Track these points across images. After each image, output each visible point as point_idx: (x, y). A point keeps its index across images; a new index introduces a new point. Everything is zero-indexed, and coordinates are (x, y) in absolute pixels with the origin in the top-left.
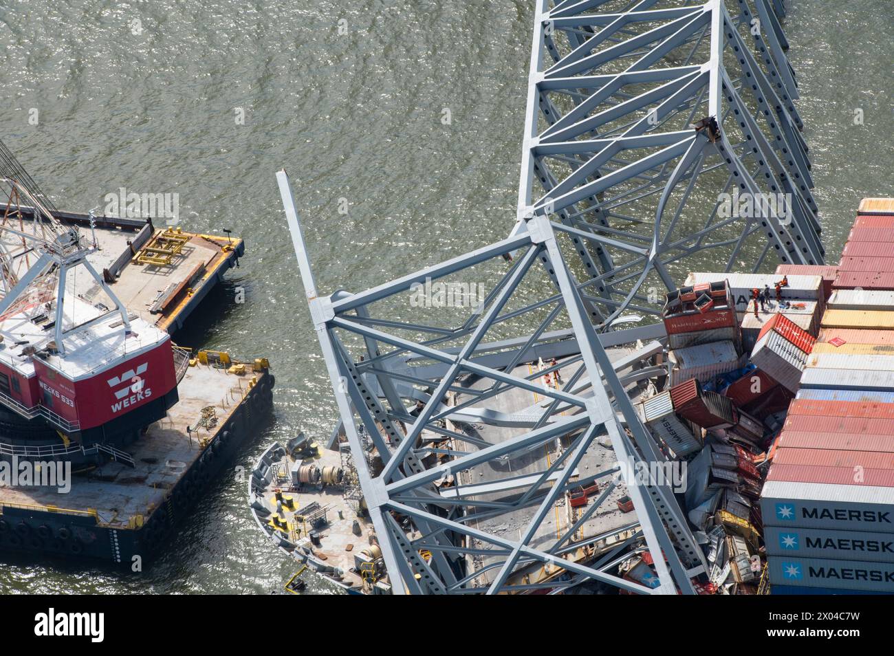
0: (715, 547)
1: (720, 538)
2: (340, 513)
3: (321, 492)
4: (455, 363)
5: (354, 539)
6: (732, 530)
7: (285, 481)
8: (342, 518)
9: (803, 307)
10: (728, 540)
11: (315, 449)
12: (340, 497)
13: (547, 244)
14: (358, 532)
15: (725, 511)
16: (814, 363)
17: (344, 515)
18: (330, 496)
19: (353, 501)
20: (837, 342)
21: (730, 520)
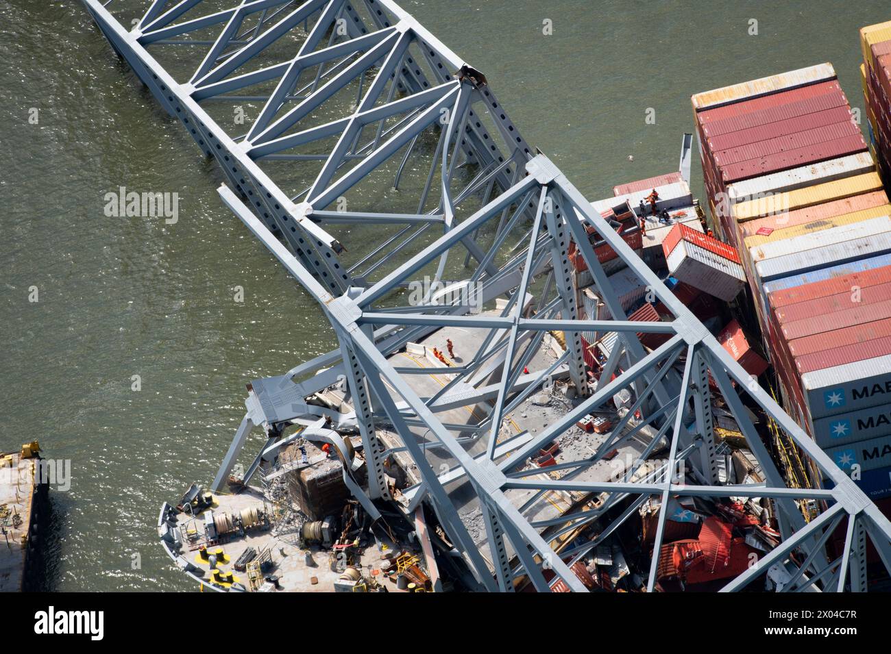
0: (724, 466)
1: (726, 455)
2: (282, 551)
3: (243, 537)
4: (514, 324)
5: (312, 572)
6: (735, 445)
7: (197, 538)
8: (285, 556)
9: (684, 214)
10: (737, 454)
11: (209, 499)
12: (268, 536)
13: (557, 181)
14: (313, 564)
15: (719, 427)
16: (762, 256)
17: (285, 552)
18: (256, 538)
19: (288, 537)
20: (765, 232)
21: (729, 434)
